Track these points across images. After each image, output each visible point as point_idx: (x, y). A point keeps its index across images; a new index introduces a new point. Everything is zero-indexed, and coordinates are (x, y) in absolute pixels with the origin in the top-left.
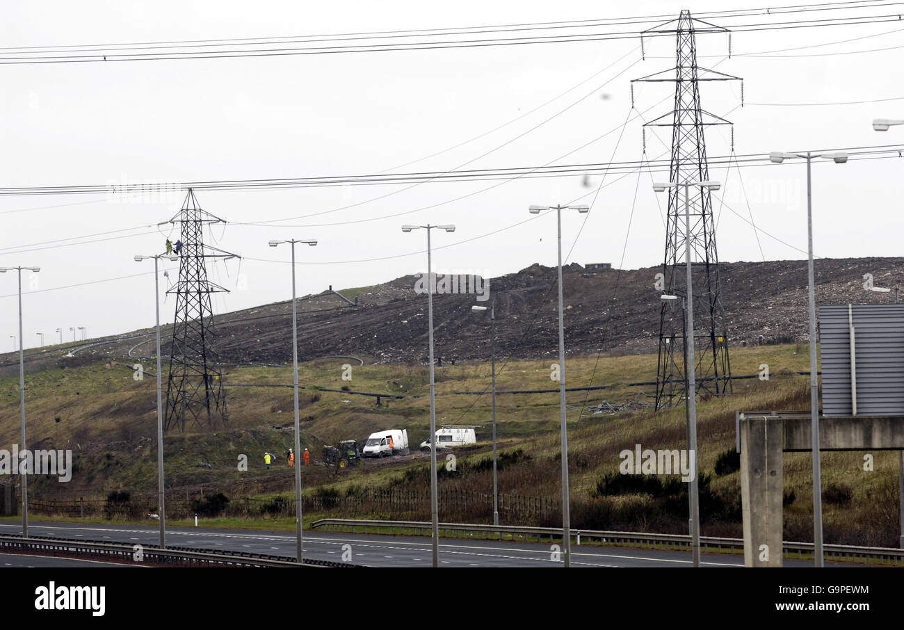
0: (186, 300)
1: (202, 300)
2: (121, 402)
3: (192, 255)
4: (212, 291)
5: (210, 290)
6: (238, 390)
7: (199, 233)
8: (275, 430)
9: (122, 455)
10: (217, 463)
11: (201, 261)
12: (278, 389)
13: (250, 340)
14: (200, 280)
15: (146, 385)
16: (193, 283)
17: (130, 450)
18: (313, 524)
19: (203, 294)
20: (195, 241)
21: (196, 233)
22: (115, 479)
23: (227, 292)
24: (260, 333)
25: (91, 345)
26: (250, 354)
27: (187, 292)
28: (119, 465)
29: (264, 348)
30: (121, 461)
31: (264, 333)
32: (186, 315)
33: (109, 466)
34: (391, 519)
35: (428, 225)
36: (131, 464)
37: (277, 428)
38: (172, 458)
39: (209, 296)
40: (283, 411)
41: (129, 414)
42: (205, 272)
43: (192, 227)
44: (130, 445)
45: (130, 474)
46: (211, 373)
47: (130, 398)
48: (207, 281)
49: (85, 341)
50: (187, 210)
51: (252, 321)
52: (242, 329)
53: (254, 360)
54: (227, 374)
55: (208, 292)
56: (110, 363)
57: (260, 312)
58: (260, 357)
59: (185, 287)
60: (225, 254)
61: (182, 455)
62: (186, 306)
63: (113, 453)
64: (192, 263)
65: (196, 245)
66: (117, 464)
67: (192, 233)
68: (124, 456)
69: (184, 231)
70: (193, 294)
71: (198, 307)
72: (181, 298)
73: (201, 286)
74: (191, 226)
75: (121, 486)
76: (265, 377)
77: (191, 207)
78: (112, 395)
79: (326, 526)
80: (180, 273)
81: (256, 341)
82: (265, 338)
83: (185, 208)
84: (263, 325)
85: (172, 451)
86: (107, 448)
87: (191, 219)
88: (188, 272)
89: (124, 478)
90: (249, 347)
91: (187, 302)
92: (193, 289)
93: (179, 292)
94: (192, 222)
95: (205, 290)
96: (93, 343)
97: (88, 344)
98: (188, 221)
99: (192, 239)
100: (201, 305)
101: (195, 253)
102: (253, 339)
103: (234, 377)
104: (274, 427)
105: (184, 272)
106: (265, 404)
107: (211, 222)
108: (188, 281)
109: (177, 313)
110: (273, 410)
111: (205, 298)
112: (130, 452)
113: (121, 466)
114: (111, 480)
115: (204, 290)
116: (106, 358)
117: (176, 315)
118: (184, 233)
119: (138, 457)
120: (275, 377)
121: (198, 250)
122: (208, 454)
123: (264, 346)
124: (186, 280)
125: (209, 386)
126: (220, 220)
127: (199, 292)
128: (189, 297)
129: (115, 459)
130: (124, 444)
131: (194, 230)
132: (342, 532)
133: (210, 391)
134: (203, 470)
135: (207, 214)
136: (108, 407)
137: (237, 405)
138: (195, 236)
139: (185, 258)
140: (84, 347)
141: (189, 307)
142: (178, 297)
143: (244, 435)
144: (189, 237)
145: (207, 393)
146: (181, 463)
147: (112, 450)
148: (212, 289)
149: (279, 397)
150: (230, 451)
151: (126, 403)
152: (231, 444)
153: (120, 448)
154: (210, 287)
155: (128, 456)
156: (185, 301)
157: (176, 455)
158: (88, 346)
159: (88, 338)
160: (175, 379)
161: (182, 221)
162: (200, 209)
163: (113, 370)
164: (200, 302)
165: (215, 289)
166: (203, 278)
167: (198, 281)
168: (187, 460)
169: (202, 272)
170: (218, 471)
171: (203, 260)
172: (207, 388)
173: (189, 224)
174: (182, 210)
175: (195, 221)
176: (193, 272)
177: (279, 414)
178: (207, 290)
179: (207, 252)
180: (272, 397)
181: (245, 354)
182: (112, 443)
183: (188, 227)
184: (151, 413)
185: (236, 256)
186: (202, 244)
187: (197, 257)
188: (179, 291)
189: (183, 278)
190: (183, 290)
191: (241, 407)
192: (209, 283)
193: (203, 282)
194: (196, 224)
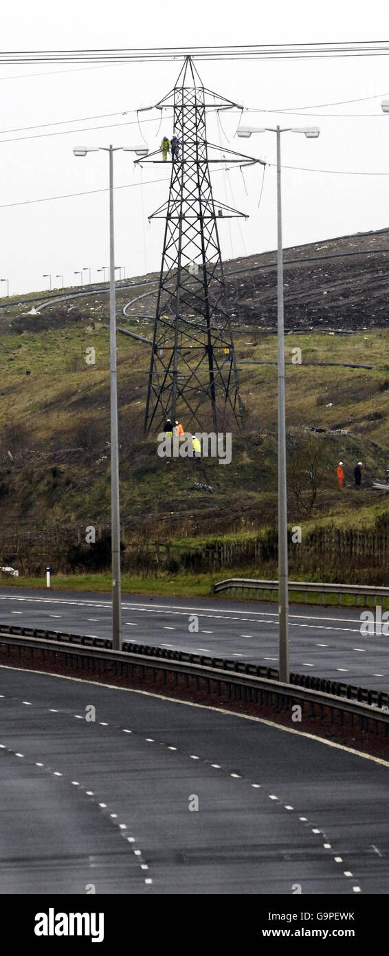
0: (180, 228)
1: (205, 230)
2: (89, 387)
3: (190, 159)
4: (221, 216)
5: (217, 214)
6: (267, 371)
7: (201, 125)
8: (314, 433)
9: (75, 470)
10: (222, 484)
11: (204, 168)
12: (330, 369)
13: (313, 291)
14: (202, 198)
15: (130, 361)
16: (191, 203)
17: (88, 462)
18: (216, 587)
19: (206, 221)
20: (194, 138)
21: (196, 126)
22: (63, 508)
23: (244, 218)
24: (328, 281)
25: (67, 297)
26: (310, 313)
27: (182, 217)
28: (71, 485)
29: (333, 304)
30: (74, 479)
31: (335, 280)
32: (180, 252)
33: (55, 486)
34: (335, 581)
35: (278, 127)
36: (90, 484)
37: (317, 431)
38: (154, 475)
39: (215, 224)
40: (335, 404)
41: (99, 406)
42: (210, 186)
43: (189, 116)
44: (88, 455)
45: (87, 500)
46: (219, 344)
47: (101, 382)
48: (212, 200)
49: (61, 290)
50: (183, 89)
51: (318, 262)
52: (301, 274)
53: (316, 323)
54: (255, 345)
55: (213, 217)
56: (93, 325)
57: (330, 248)
58: (325, 318)
59: (179, 209)
60: (242, 158)
61: (168, 471)
62: (180, 239)
63: (62, 467)
64: (190, 172)
65: (196, 143)
66: (68, 484)
67: (190, 125)
68: (79, 472)
69: (178, 122)
70: (192, 221)
71: (198, 240)
72: (172, 227)
73: (203, 208)
74: (189, 113)
75: (72, 518)
76: (313, 351)
77: (189, 83)
78: (75, 376)
79: (234, 589)
80: (172, 187)
81: (322, 293)
82: (336, 288)
83: (180, 85)
84: (333, 269)
85: (153, 465)
86: (52, 459)
87: (189, 103)
88: (182, 186)
89: (78, 506)
90: (309, 303)
91: (182, 233)
92: (191, 213)
93: (169, 217)
94: (190, 108)
95: (210, 215)
96: (72, 294)
97: (65, 294)
98: (183, 106)
99: (190, 134)
100: (203, 238)
101: (194, 156)
102: (317, 291)
103: (265, 349)
104: (313, 429)
105: (177, 186)
106: (308, 393)
107: (219, 109)
108: (183, 200)
109: (165, 250)
110: (321, 402)
111: (210, 226)
112: (89, 466)
113: (74, 487)
114: (57, 509)
115: (207, 214)
116: (87, 317)
117: (164, 253)
118: (178, 125)
119: (100, 474)
120: (329, 350)
121: (199, 152)
122: (208, 471)
123: (335, 300)
124: (179, 198)
125: (215, 366)
126: (234, 105)
127: (201, 217)
128: (185, 226)
129: (66, 476)
130: (80, 452)
131: (193, 119)
132: (256, 600)
133: (215, 373)
134: (200, 495)
135: (215, 95)
136: (68, 395)
137: (264, 394)
138: (194, 130)
139: (179, 164)
140: (57, 300)
141: (185, 240)
142: (167, 224)
143: (265, 441)
144: (185, 130)
145: (211, 375)
146: (166, 484)
147: (61, 462)
148: (220, 212)
149: (331, 382)
150: (242, 466)
151: (97, 388)
152: (245, 455)
153: (73, 459)
154: (217, 210)
155: (85, 471)
156: (178, 230)
157: (159, 472)
158: (63, 298)
159: (65, 286)
160: (161, 352)
161: (175, 107)
162: (203, 88)
163: (96, 335)
164: (202, 233)
165: (225, 213)
166: (207, 195)
167: (200, 200)
168: (174, 480)
169: (204, 186)
170: (222, 497)
171: (207, 167)
172: (211, 368)
173: (185, 111)
174: (175, 89)
175: (195, 106)
176: (191, 185)
177: (329, 409)
178: (213, 214)
179: (213, 154)
180: (320, 381)
181: (303, 314)
182: (62, 451)
183: (184, 116)
184: (133, 404)
185: (258, 161)
186: (206, 143)
187: (197, 162)
188: (169, 215)
189: (175, 195)
190: (175, 214)
191: (270, 397)
192: (215, 203)
193: (207, 201)
194: (197, 111)
